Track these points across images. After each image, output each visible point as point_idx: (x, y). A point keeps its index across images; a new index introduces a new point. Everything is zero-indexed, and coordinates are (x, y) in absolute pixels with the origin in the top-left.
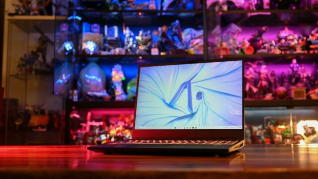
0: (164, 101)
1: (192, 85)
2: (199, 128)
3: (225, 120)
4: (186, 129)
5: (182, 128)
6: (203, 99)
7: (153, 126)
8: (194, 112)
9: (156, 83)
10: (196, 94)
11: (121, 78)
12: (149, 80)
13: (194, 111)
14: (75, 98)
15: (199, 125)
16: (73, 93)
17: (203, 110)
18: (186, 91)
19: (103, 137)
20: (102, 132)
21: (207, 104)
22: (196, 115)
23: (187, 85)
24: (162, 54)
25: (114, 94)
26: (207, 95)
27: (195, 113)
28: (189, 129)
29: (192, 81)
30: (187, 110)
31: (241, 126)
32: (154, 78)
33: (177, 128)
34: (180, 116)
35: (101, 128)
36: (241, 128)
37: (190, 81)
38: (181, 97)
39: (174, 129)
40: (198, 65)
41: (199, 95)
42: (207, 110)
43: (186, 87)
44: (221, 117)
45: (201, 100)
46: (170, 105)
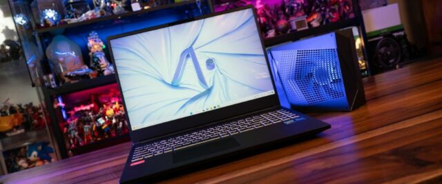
0: (164, 82)
1: (197, 52)
2: (222, 106)
3: (251, 87)
4: (206, 111)
5: (201, 111)
6: (216, 67)
7: (158, 119)
8: (210, 87)
9: (143, 59)
10: (205, 64)
11: (101, 46)
12: (131, 56)
13: (209, 85)
14: (53, 84)
15: (222, 102)
16: (48, 78)
17: (221, 83)
18: (190, 61)
19: (101, 121)
20: (97, 115)
21: (224, 73)
22: (214, 91)
23: (189, 53)
24: (146, 8)
25: (99, 67)
26: (220, 61)
27: (212, 87)
28: (210, 110)
29: (194, 47)
30: (200, 86)
31: (273, 91)
32: (137, 53)
33: (194, 113)
34: (192, 97)
35: (94, 111)
36: (274, 93)
37: (191, 47)
38: (185, 71)
39: (190, 115)
40: (195, 23)
41: (210, 64)
42: (226, 80)
43: (188, 56)
44: (246, 85)
45: (214, 70)
46: (174, 85)
